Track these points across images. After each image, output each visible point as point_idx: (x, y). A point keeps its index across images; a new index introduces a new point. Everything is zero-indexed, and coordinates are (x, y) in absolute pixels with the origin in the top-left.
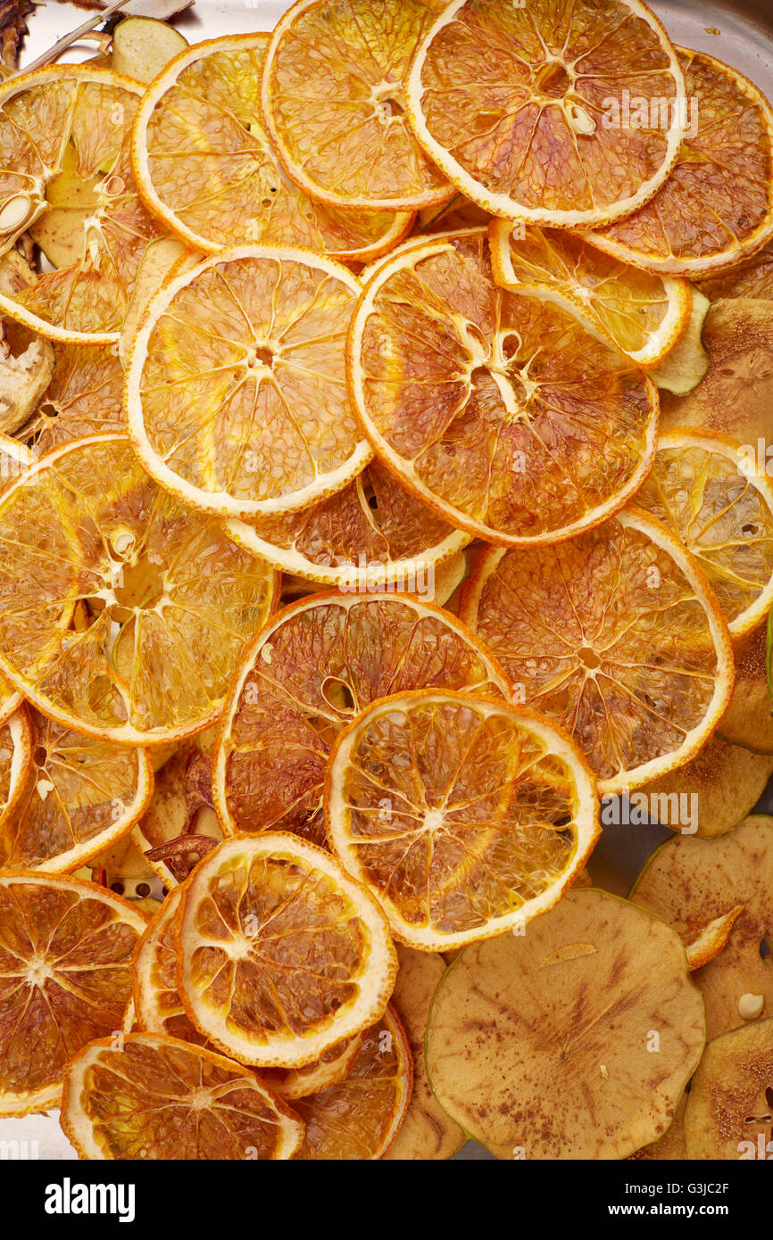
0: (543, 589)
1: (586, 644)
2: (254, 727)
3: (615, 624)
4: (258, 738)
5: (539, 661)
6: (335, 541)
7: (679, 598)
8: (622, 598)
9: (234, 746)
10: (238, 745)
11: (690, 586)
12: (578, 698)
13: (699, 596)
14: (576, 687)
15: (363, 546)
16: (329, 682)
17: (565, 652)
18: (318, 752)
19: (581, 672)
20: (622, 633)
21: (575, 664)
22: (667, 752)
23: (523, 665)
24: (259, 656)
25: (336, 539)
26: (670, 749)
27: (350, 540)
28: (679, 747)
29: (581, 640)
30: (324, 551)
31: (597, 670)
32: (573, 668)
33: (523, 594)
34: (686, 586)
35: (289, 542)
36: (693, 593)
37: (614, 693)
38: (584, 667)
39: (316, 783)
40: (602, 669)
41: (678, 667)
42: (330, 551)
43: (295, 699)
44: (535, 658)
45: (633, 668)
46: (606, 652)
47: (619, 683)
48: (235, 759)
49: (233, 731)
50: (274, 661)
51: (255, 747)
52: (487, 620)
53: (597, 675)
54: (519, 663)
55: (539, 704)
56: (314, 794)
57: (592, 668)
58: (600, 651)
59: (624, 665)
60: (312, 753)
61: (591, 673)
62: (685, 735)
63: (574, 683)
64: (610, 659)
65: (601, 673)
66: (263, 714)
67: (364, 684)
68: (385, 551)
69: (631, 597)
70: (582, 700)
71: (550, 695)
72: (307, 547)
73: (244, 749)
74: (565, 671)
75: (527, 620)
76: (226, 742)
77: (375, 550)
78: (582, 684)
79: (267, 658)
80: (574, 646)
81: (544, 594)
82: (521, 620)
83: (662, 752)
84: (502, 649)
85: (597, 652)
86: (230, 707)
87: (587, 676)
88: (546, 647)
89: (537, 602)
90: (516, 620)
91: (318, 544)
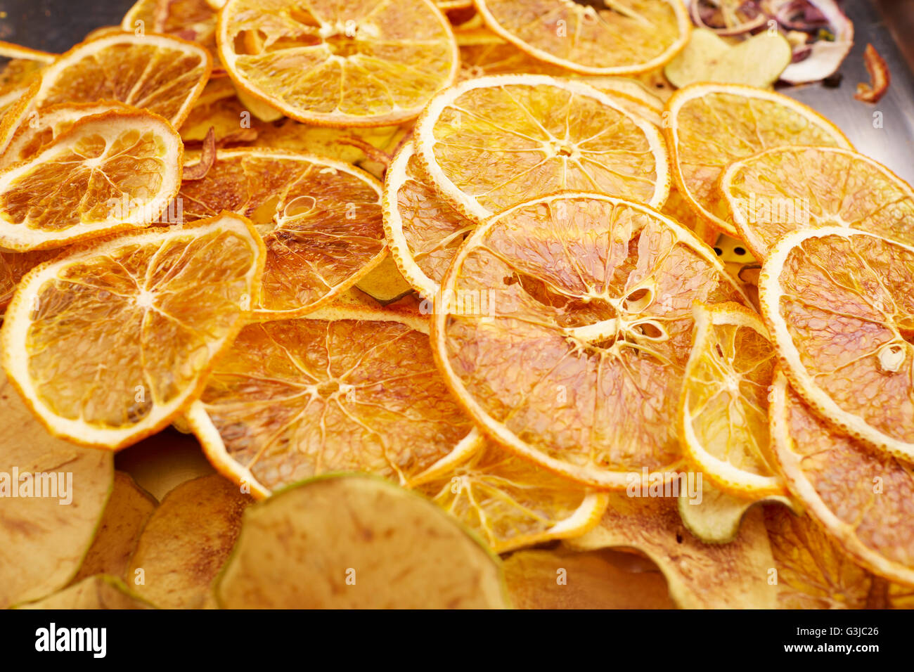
19: (312, 383)
31: (316, 395)
35: (413, 174)
53: (310, 395)
65: (313, 398)
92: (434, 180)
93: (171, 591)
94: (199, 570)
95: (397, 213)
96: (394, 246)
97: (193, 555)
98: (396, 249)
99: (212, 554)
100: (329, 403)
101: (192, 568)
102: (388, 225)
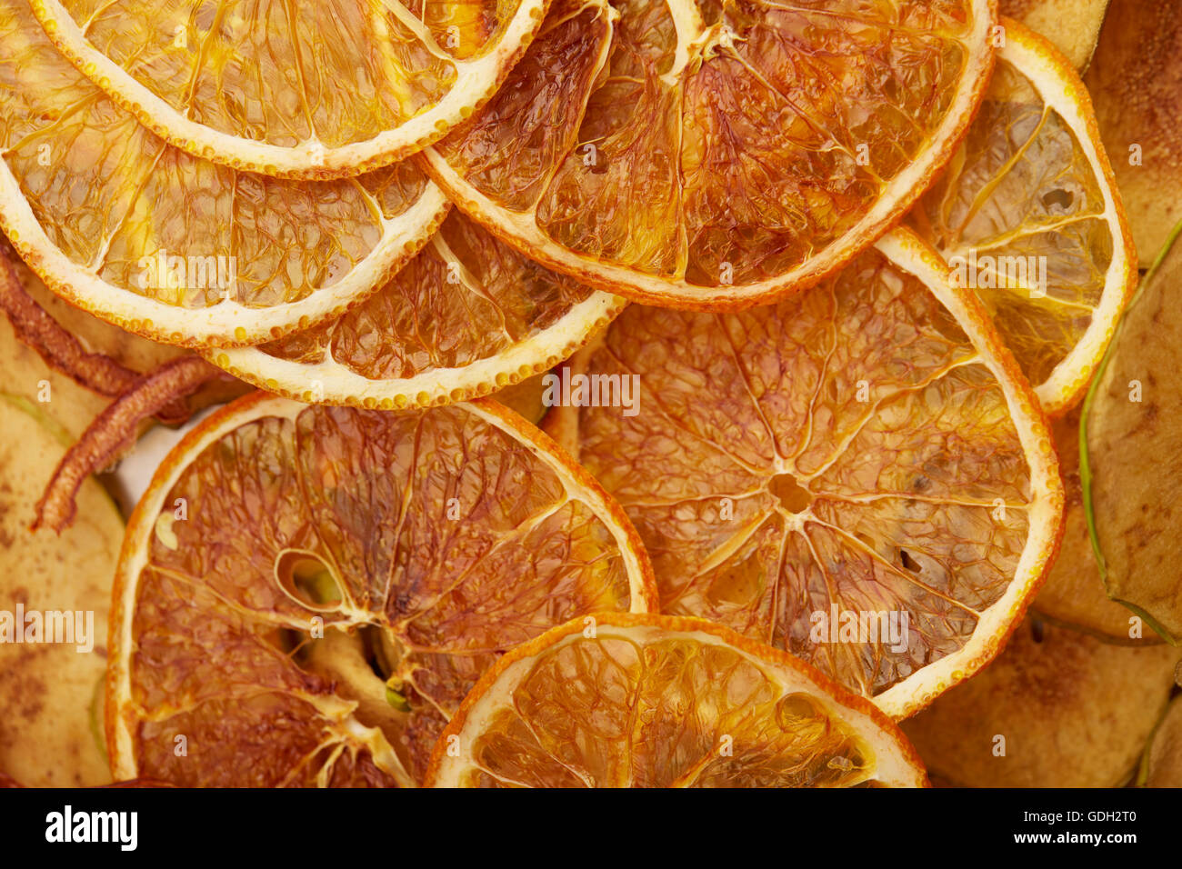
0: (694, 369)
1: (782, 468)
2: (171, 670)
3: (833, 423)
4: (182, 689)
5: (699, 506)
6: (402, 328)
7: (950, 361)
8: (844, 371)
9: (141, 713)
10: (149, 710)
11: (966, 339)
12: (776, 571)
13: (985, 354)
14: (771, 549)
15: (456, 324)
16: (288, 559)
17: (745, 485)
18: (295, 692)
19: (776, 522)
20: (849, 438)
21: (766, 507)
22: (943, 654)
23: (671, 517)
24: (153, 538)
25: (404, 322)
26: (950, 645)
27: (429, 318)
28: (964, 642)
29: (771, 460)
30: (385, 350)
31: (806, 515)
32: (762, 515)
33: (659, 382)
34: (961, 337)
35: (319, 349)
36: (972, 349)
37: (841, 554)
38: (782, 511)
39: (304, 751)
40: (815, 511)
41: (959, 492)
42: (397, 348)
43: (233, 604)
44: (691, 502)
45: (873, 503)
46: (823, 479)
47: (850, 535)
48: (148, 734)
49: (135, 685)
50: (183, 542)
51: (178, 705)
52: (597, 440)
53: (807, 524)
54: (664, 514)
55: (705, 589)
56: (303, 771)
57: (796, 512)
58: (808, 479)
59: (855, 500)
60: (285, 698)
61: (795, 521)
62: (975, 620)
63: (767, 542)
64: (830, 490)
65: (814, 519)
66: (181, 644)
67: (350, 551)
68: (498, 325)
69: (860, 369)
70: (782, 574)
71: (725, 569)
72: (354, 350)
73: (162, 715)
74: (749, 523)
75: (670, 432)
76: (126, 707)
77: (479, 328)
78: (780, 545)
79: (169, 540)
80: (762, 474)
81: (698, 378)
82: (661, 433)
83: (935, 654)
84: (630, 491)
85: (803, 481)
86: (120, 644)
87: (788, 527)
88: (709, 480)
89: (686, 396)
90: (650, 433)
91: (372, 340)
92: (346, 302)
93: (1089, 738)
94: (1054, 695)
95: (418, 378)
96: (494, 383)
97: (1026, 709)
98: (498, 378)
99: (1023, 682)
100: (818, 491)
101: (1048, 707)
102: (448, 394)
